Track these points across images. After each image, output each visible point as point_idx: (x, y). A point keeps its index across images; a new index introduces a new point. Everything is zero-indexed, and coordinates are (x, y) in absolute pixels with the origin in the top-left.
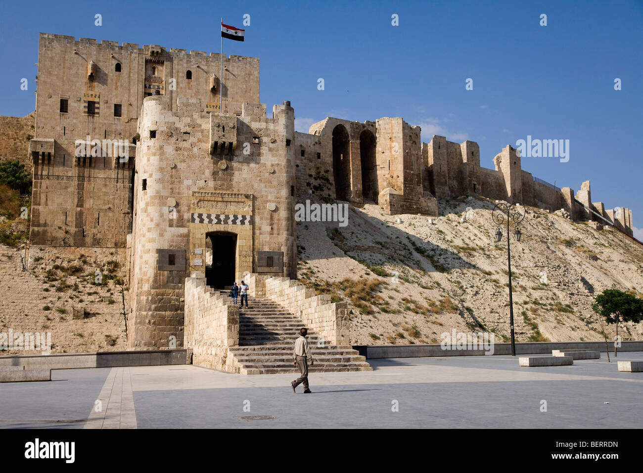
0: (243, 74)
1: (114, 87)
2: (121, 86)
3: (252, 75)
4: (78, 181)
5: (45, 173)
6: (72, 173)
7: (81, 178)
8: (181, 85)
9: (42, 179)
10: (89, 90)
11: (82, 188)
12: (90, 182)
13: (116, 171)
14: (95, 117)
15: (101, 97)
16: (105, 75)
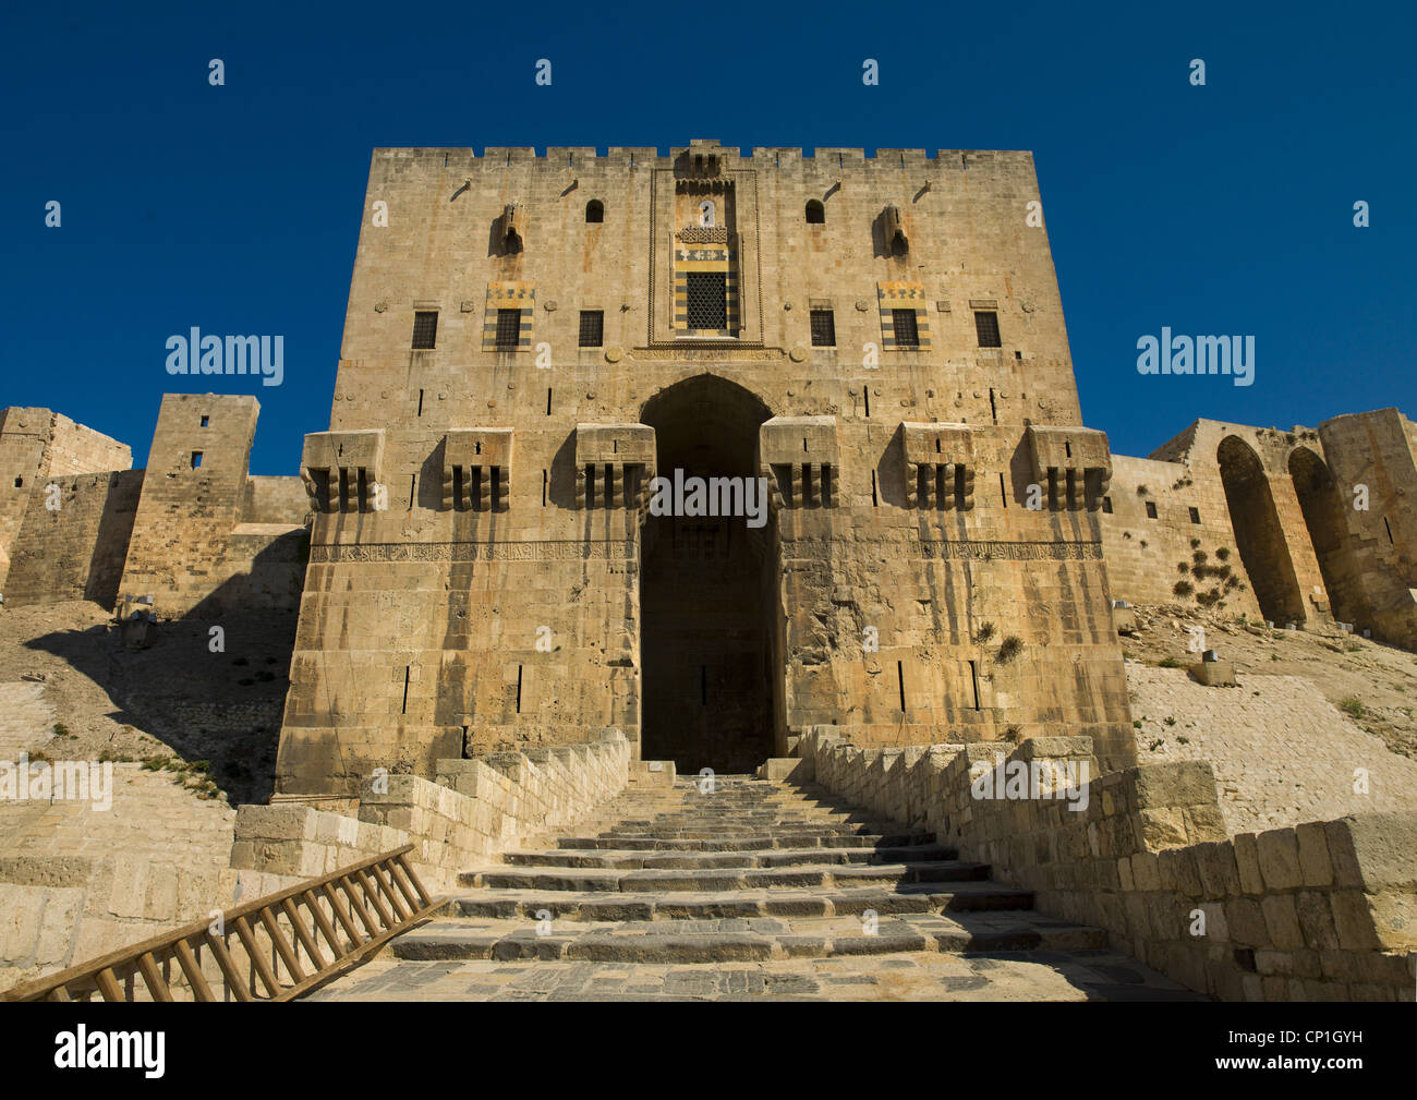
0: (985, 196)
1: (581, 264)
2: (603, 258)
3: (1015, 197)
4: (454, 558)
5: (347, 537)
6: (435, 533)
7: (464, 546)
8: (791, 242)
9: (336, 558)
10: (504, 279)
11: (464, 583)
12: (495, 561)
13: (584, 517)
14: (518, 355)
15: (538, 293)
16: (554, 233)
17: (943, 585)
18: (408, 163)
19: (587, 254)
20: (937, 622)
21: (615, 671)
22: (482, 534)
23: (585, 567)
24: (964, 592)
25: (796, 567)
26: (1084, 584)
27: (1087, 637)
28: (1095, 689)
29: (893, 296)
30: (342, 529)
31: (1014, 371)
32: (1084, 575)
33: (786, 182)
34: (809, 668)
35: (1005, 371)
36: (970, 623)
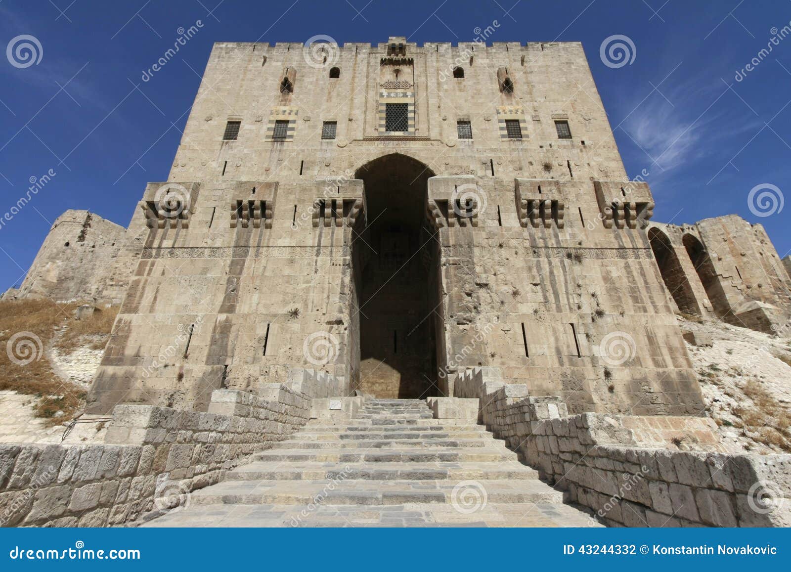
0: (556, 63)
1: (325, 98)
2: (338, 95)
4: (234, 256)
5: (167, 243)
6: (224, 241)
7: (241, 248)
8: (445, 87)
9: (158, 255)
10: (281, 105)
11: (238, 271)
12: (259, 258)
13: (318, 232)
14: (285, 144)
15: (300, 113)
16: (311, 83)
17: (548, 274)
18: (233, 49)
19: (330, 93)
20: (545, 297)
21: (332, 328)
22: (253, 242)
23: (316, 262)
24: (562, 279)
25: (451, 262)
26: (643, 274)
27: (650, 308)
28: (661, 344)
29: (505, 113)
30: (165, 239)
31: (581, 151)
32: (642, 268)
33: (442, 58)
34: (461, 327)
35: (576, 151)
36: (568, 299)
